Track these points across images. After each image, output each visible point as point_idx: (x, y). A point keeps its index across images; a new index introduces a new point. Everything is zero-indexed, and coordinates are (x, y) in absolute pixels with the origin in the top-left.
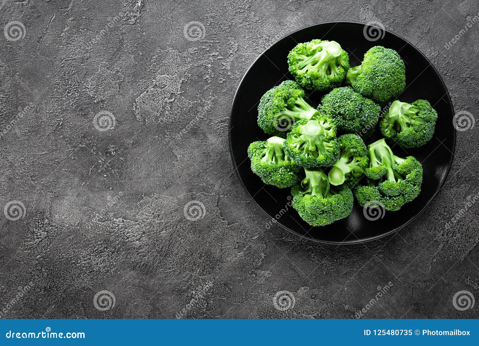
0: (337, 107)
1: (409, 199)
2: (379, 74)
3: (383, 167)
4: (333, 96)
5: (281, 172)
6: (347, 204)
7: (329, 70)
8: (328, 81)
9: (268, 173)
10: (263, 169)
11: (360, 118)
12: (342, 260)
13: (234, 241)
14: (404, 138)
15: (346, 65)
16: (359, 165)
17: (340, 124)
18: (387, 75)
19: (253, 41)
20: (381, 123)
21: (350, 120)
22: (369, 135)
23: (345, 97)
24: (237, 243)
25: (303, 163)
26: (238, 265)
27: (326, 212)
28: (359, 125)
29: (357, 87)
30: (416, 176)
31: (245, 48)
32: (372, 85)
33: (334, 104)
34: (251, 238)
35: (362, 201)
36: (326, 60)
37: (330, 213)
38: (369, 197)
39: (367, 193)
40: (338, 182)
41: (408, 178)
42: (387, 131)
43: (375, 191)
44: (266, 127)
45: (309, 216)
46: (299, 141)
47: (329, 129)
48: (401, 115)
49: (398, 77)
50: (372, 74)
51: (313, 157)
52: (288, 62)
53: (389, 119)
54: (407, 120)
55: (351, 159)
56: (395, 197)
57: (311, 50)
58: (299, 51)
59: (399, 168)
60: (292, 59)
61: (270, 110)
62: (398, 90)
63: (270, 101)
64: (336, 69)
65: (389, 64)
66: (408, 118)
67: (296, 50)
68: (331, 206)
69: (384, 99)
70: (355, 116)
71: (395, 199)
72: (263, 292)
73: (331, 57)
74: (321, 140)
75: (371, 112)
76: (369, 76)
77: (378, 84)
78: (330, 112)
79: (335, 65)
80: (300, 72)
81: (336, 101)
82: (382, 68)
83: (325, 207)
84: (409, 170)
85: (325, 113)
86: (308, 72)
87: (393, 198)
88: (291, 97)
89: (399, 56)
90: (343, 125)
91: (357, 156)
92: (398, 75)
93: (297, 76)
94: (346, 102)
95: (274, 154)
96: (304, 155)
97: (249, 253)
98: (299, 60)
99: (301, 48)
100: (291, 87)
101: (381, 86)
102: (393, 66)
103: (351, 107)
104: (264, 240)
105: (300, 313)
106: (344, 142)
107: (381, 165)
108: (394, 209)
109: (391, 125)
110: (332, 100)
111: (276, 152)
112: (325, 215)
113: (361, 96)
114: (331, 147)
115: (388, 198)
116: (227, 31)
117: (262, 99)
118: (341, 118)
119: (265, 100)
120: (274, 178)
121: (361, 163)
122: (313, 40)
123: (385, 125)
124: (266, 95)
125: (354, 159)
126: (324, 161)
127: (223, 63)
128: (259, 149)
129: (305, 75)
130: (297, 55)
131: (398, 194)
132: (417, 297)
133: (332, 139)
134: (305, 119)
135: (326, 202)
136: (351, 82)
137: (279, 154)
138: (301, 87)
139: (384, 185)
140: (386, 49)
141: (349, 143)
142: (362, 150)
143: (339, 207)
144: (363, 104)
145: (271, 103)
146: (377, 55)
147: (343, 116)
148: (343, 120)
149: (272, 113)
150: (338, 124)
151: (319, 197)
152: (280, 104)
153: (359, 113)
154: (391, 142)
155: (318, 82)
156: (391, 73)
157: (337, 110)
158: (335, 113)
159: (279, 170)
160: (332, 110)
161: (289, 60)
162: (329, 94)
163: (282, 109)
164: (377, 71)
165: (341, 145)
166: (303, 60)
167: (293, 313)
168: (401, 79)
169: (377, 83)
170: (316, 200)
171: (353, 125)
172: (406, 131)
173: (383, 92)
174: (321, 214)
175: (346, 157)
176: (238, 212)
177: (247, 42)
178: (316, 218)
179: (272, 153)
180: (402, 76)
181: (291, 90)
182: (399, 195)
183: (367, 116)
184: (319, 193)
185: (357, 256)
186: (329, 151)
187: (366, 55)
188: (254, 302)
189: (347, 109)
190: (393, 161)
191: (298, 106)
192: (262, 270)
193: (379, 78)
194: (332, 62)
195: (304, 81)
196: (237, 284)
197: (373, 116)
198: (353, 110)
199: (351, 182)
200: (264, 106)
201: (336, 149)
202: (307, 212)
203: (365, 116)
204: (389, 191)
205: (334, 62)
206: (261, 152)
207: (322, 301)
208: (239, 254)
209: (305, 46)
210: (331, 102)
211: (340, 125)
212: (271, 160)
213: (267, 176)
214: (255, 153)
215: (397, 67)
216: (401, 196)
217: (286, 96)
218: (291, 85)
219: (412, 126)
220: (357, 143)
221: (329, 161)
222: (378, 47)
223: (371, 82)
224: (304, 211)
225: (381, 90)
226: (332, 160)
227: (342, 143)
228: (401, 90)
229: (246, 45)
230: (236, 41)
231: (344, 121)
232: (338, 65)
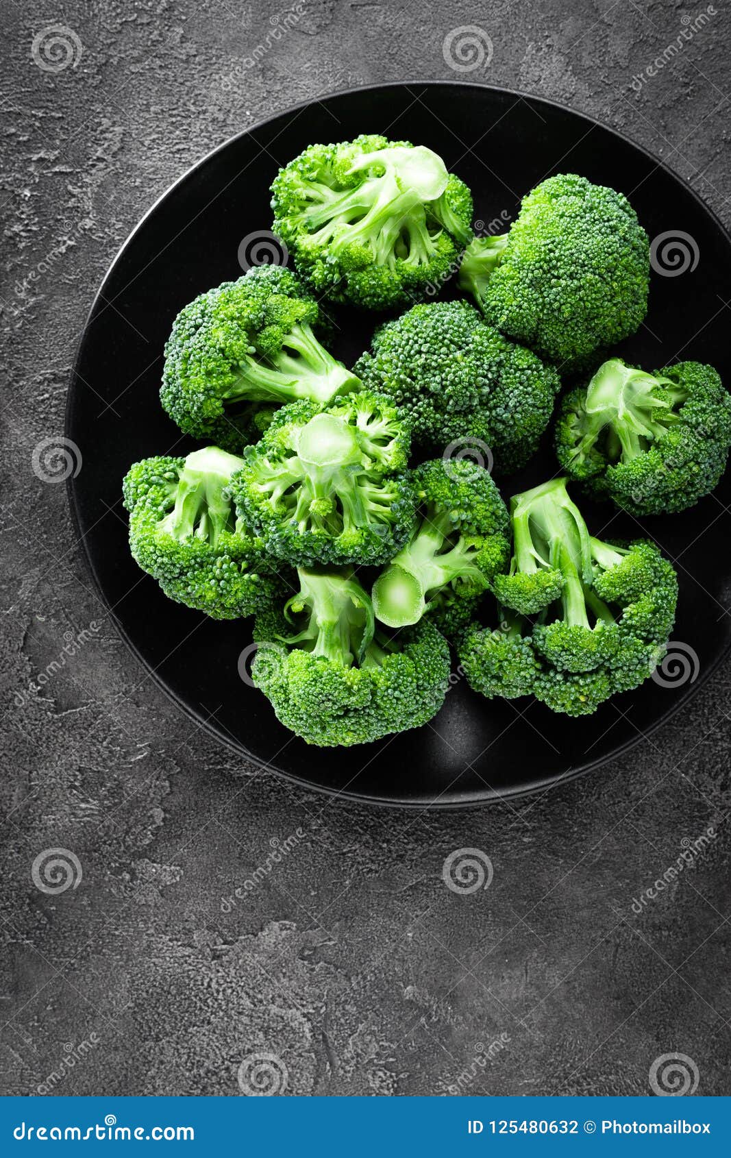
0: (420, 370)
1: (628, 685)
2: (562, 271)
3: (552, 577)
4: (408, 331)
5: (218, 572)
6: (425, 689)
7: (402, 244)
8: (397, 278)
9: (177, 571)
10: (162, 556)
11: (490, 410)
12: (407, 844)
13: (71, 766)
14: (627, 486)
15: (459, 228)
16: (475, 561)
17: (424, 424)
18: (589, 274)
19: (173, 123)
20: (559, 426)
21: (458, 413)
22: (518, 463)
23: (448, 336)
24: (79, 771)
25: (290, 551)
26: (79, 839)
27: (356, 710)
28: (485, 433)
29: (488, 305)
30: (654, 612)
31: (146, 143)
32: (537, 305)
33: (410, 356)
34: (124, 758)
35: (476, 678)
36: (396, 207)
37: (369, 715)
38: (501, 667)
39: (493, 656)
40: (401, 616)
41: (630, 618)
42: (577, 455)
43: (520, 651)
44: (183, 416)
45: (302, 719)
46: (280, 477)
47: (385, 441)
48: (623, 410)
49: (625, 283)
50: (541, 267)
51: (324, 531)
52: (273, 203)
53: (585, 419)
54: (641, 428)
55: (451, 540)
56: (583, 675)
57: (349, 172)
58: (310, 170)
59: (603, 584)
60: (285, 195)
61: (199, 361)
62: (620, 325)
63: (200, 329)
64: (428, 240)
65: (599, 238)
66: (646, 422)
67: (300, 166)
68: (373, 693)
69: (574, 352)
70: (476, 402)
71: (581, 682)
72: (152, 931)
73: (410, 199)
74: (353, 480)
75: (527, 393)
76: (530, 275)
77: (556, 305)
78: (394, 383)
79: (424, 225)
80: (306, 242)
81: (416, 347)
82: (574, 251)
83: (353, 699)
84: (636, 591)
85: (381, 384)
86: (334, 245)
87: (576, 678)
88: (270, 325)
89: (634, 213)
90: (435, 428)
91: (470, 535)
92: (623, 279)
93: (300, 252)
94: (447, 355)
95: (204, 507)
96: (296, 525)
97: (115, 804)
98: (309, 200)
99: (318, 163)
100: (275, 290)
101: (567, 311)
102: (610, 247)
103: (463, 374)
104: (164, 768)
105: (261, 1001)
106: (432, 484)
107: (546, 569)
108: (576, 712)
109: (591, 438)
110: (404, 342)
111: (210, 502)
112: (353, 720)
113: (501, 337)
114: (384, 503)
115: (559, 677)
116: (90, 81)
117: (179, 322)
118: (429, 405)
119: (187, 327)
120: (196, 589)
121: (483, 558)
122: (361, 136)
123: (572, 434)
124: (191, 311)
125: (462, 540)
126: (358, 549)
127: (70, 187)
128: (157, 484)
129: (325, 253)
130: (300, 183)
131: (590, 669)
132: (627, 973)
133: (393, 475)
134: (312, 401)
135: (356, 681)
136: (473, 287)
137: (217, 510)
138: (308, 290)
139: (551, 635)
140: (595, 187)
141: (446, 491)
142: (489, 514)
143: (398, 699)
144: (504, 366)
145: (202, 338)
146: (561, 205)
147: (436, 401)
148: (437, 412)
149: (203, 372)
150: (417, 423)
151: (338, 660)
152: (231, 346)
153: (490, 393)
154: (588, 492)
155: (365, 280)
156: (603, 271)
157: (419, 377)
158: (410, 389)
159: (213, 563)
160: (402, 376)
161: (276, 200)
162: (397, 323)
163: (238, 361)
164: (558, 261)
165: (423, 494)
166: (321, 202)
167: (242, 1002)
168: (633, 291)
169: (555, 300)
170: (326, 673)
171: (468, 430)
172: (634, 460)
173: (573, 328)
174: (339, 717)
175: (435, 532)
176: (89, 672)
177: (153, 125)
178: (323, 729)
179: (195, 505)
180: (638, 280)
181: (272, 300)
182: (595, 672)
183: (515, 407)
184: (340, 646)
185: (454, 837)
186: (380, 516)
187: (526, 202)
188: (121, 960)
189: (451, 377)
190: (586, 556)
191: (294, 354)
192: (154, 862)
193: (563, 283)
194: (414, 218)
195: (318, 274)
196: (70, 899)
197: (534, 406)
198: (470, 385)
199: (447, 612)
200: (181, 346)
201: (399, 514)
202: (295, 705)
203: (507, 406)
204: (565, 656)
205: (420, 216)
206: (164, 496)
207: (332, 969)
208: (83, 805)
209: (329, 156)
210: (400, 350)
211: (423, 427)
212: (191, 529)
213: (174, 578)
214: (143, 498)
215: (625, 250)
216: (602, 673)
217: (252, 320)
218: (275, 283)
219: (657, 446)
220: (473, 492)
221: (374, 551)
222: (569, 176)
223: (536, 295)
224: (287, 701)
225: (566, 323)
226: (386, 546)
227: (425, 488)
228: (632, 325)
229: (150, 134)
230: (117, 118)
231: (437, 416)
232: (434, 225)
